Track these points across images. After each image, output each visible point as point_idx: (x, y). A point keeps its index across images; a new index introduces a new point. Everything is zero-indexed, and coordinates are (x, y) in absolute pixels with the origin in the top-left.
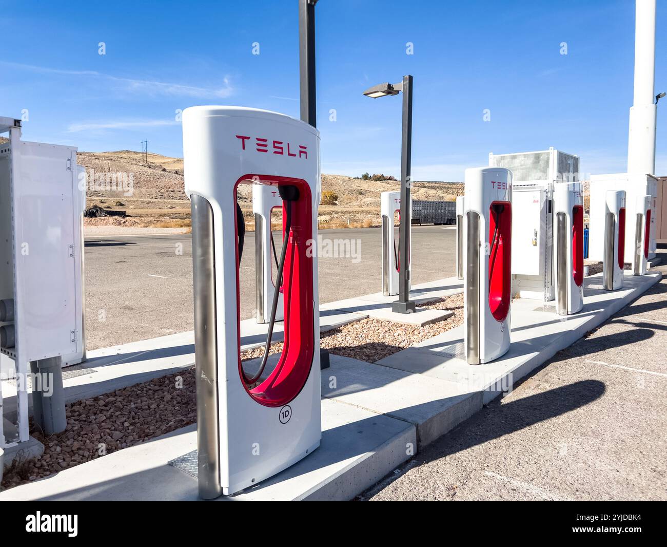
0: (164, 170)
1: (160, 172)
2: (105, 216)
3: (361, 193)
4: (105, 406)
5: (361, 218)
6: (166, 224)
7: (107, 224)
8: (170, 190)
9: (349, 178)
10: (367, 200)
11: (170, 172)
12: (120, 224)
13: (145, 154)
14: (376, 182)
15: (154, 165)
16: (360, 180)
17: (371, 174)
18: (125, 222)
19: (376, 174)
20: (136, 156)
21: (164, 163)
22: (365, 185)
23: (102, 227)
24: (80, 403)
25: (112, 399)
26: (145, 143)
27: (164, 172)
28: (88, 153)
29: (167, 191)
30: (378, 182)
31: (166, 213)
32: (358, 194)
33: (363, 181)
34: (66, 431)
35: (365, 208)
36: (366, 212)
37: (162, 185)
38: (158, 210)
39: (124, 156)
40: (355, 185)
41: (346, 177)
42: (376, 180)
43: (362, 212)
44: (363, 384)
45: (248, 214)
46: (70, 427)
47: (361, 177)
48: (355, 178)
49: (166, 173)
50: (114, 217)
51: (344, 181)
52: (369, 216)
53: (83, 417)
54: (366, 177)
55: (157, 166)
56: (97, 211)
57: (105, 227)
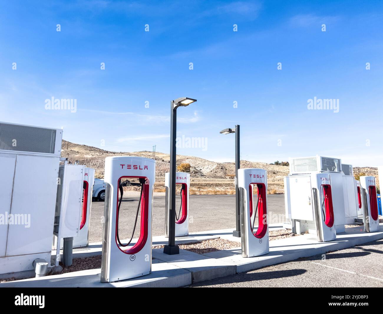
0: (163, 161)
1: (161, 162)
2: (131, 186)
3: (274, 173)
4: (88, 260)
5: (272, 188)
6: (160, 190)
7: (130, 190)
8: (165, 171)
9: (267, 164)
10: (278, 177)
11: (166, 162)
12: (137, 190)
13: (154, 152)
14: (284, 166)
15: (158, 158)
16: (273, 165)
17: (280, 162)
18: (139, 189)
19: (283, 162)
20: (150, 154)
21: (164, 157)
22: (276, 168)
23: (128, 191)
24: (80, 259)
25: (91, 258)
26: (154, 147)
27: (163, 162)
28: (126, 153)
29: (164, 172)
30: (285, 166)
31: (162, 184)
32: (272, 174)
33: (275, 166)
34: (72, 265)
35: (276, 182)
36: (277, 185)
37: (162, 169)
38: (158, 182)
39: (144, 153)
40: (271, 168)
41: (265, 163)
42: (283, 165)
43: (273, 185)
44: (186, 260)
45: (205, 185)
46: (73, 264)
47: (274, 163)
48: (270, 164)
49: (164, 162)
50: (134, 186)
51: (263, 166)
52: (278, 187)
53: (79, 262)
54: (277, 163)
55: (160, 159)
56: (127, 183)
57: (129, 191)
